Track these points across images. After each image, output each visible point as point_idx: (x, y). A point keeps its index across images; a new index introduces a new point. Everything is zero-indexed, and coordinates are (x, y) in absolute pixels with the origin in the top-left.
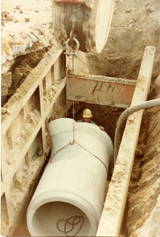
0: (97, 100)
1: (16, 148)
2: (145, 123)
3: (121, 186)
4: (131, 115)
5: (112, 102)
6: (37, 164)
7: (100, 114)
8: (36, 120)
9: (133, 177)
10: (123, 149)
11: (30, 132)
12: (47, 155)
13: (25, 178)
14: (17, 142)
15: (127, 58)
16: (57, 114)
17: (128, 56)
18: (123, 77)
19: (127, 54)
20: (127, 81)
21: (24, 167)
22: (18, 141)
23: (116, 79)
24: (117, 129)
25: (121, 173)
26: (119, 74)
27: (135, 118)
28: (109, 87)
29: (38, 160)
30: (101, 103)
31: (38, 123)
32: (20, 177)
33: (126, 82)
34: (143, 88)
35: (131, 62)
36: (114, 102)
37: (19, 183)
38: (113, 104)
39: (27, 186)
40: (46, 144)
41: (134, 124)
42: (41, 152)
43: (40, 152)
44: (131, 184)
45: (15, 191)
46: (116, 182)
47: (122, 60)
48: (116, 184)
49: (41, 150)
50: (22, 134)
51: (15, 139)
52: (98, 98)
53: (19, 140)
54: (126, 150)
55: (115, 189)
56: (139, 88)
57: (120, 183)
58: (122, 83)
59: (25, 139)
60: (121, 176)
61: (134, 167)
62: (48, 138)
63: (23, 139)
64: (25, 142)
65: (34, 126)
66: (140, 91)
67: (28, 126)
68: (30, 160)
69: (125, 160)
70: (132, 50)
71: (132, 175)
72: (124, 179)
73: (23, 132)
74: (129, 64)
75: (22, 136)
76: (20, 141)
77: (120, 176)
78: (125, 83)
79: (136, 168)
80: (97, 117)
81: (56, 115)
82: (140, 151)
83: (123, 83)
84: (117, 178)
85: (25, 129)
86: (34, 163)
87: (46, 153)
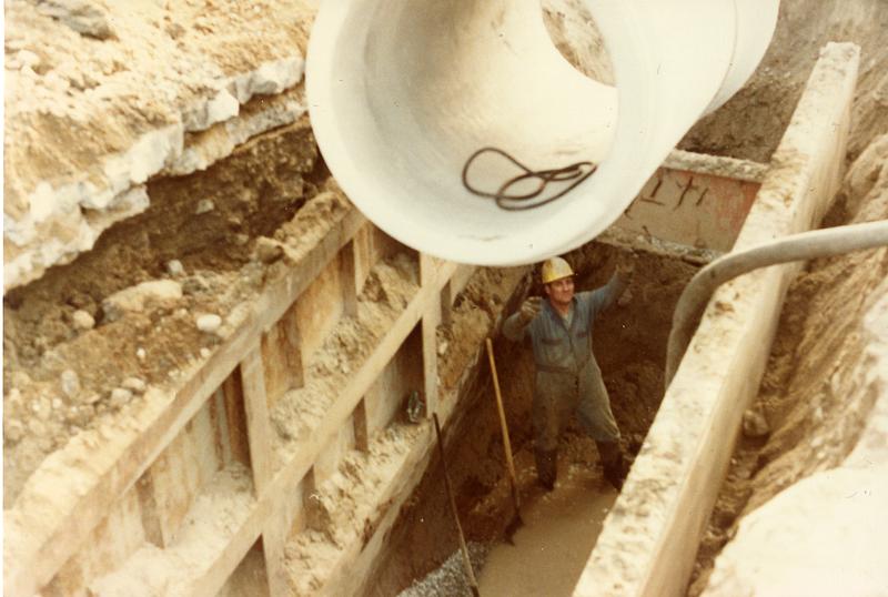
0: (641, 234)
1: (315, 386)
2: (794, 322)
3: (646, 529)
4: (726, 286)
5: (696, 246)
6: (398, 452)
7: (659, 289)
8: (402, 292)
9: (723, 510)
10: (678, 403)
11: (372, 334)
12: (441, 426)
13: (349, 497)
14: (321, 366)
15: (772, 88)
16: (490, 281)
17: (776, 78)
18: (755, 155)
19: (771, 73)
20: (752, 170)
21: (347, 458)
22: (328, 364)
23: (714, 159)
24: (673, 332)
25: (654, 484)
26: (739, 146)
27: (737, 296)
28: (687, 190)
29: (406, 438)
30: (656, 247)
31: (405, 305)
32: (330, 493)
33: (750, 173)
34: (787, 190)
35: (786, 103)
36: (704, 247)
37: (325, 511)
38: (701, 250)
39: (354, 525)
40: (439, 382)
41: (730, 318)
42: (417, 410)
43: (413, 409)
44: (710, 535)
45: (307, 541)
46: (631, 512)
47: (754, 94)
48: (630, 520)
49: (420, 403)
50: (343, 340)
51: (318, 353)
52: (645, 228)
53: (329, 360)
54: (686, 406)
55: (622, 537)
56: (772, 192)
57: (643, 519)
58: (733, 177)
59: (352, 356)
60: (654, 496)
61: (732, 477)
62: (450, 362)
63: (343, 357)
64: (352, 369)
65: (393, 313)
66: (778, 204)
67: (369, 311)
68: (372, 436)
69: (678, 440)
70: (792, 57)
71: (720, 503)
72: (661, 505)
73: (348, 331)
74: (779, 110)
75: (343, 345)
76: (332, 363)
77: (646, 495)
78: (747, 177)
79: (738, 480)
80: (645, 299)
81: (487, 284)
82: (759, 420)
83: (738, 175)
84: (635, 502)
85: (358, 323)
86: (389, 446)
87: (435, 416)
